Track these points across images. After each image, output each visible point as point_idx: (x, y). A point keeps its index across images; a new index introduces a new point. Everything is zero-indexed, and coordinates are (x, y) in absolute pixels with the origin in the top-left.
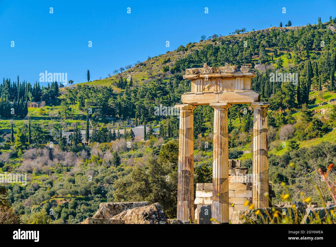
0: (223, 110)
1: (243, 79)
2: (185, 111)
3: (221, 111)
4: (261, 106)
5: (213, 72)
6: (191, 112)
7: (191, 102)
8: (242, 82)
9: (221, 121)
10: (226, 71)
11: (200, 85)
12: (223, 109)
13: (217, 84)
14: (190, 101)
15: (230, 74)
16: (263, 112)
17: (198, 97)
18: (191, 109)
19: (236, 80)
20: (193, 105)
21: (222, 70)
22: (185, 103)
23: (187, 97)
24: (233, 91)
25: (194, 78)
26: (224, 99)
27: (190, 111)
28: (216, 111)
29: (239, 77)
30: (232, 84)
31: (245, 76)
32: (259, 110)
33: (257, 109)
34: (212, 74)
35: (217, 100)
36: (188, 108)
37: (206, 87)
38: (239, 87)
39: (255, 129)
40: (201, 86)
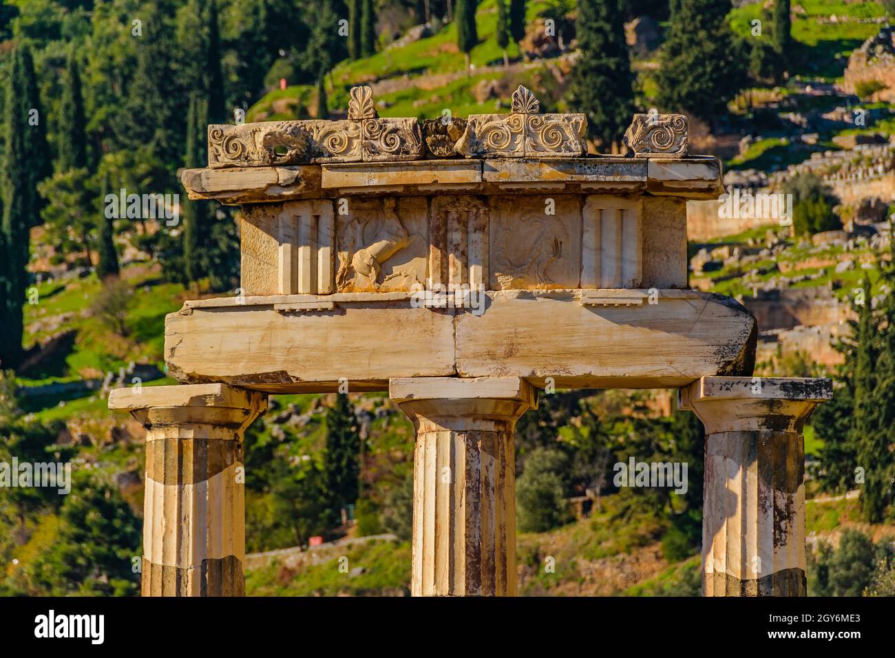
0: (488, 435)
1: (636, 207)
2: (190, 435)
3: (471, 436)
4: (764, 410)
5: (425, 154)
6: (233, 445)
7: (241, 369)
8: (633, 227)
9: (475, 508)
10: (521, 146)
11: (315, 244)
12: (491, 427)
13: (443, 243)
14: (234, 359)
15: (547, 170)
16: (783, 449)
17: (303, 332)
18: (237, 417)
19: (589, 215)
20: (250, 392)
21: (488, 142)
22: (192, 379)
23: (211, 331)
24: (568, 297)
25: (271, 192)
26: (500, 351)
27: (226, 435)
28: (432, 438)
29: (612, 192)
30: (557, 246)
31: (657, 185)
32: (754, 435)
33: (738, 425)
34: (415, 168)
35: (446, 359)
36: (211, 416)
37: (362, 258)
38: (610, 266)
39: (722, 569)
40: (324, 254)
